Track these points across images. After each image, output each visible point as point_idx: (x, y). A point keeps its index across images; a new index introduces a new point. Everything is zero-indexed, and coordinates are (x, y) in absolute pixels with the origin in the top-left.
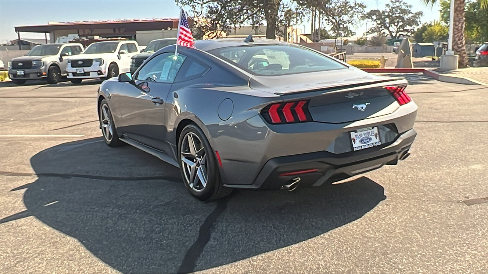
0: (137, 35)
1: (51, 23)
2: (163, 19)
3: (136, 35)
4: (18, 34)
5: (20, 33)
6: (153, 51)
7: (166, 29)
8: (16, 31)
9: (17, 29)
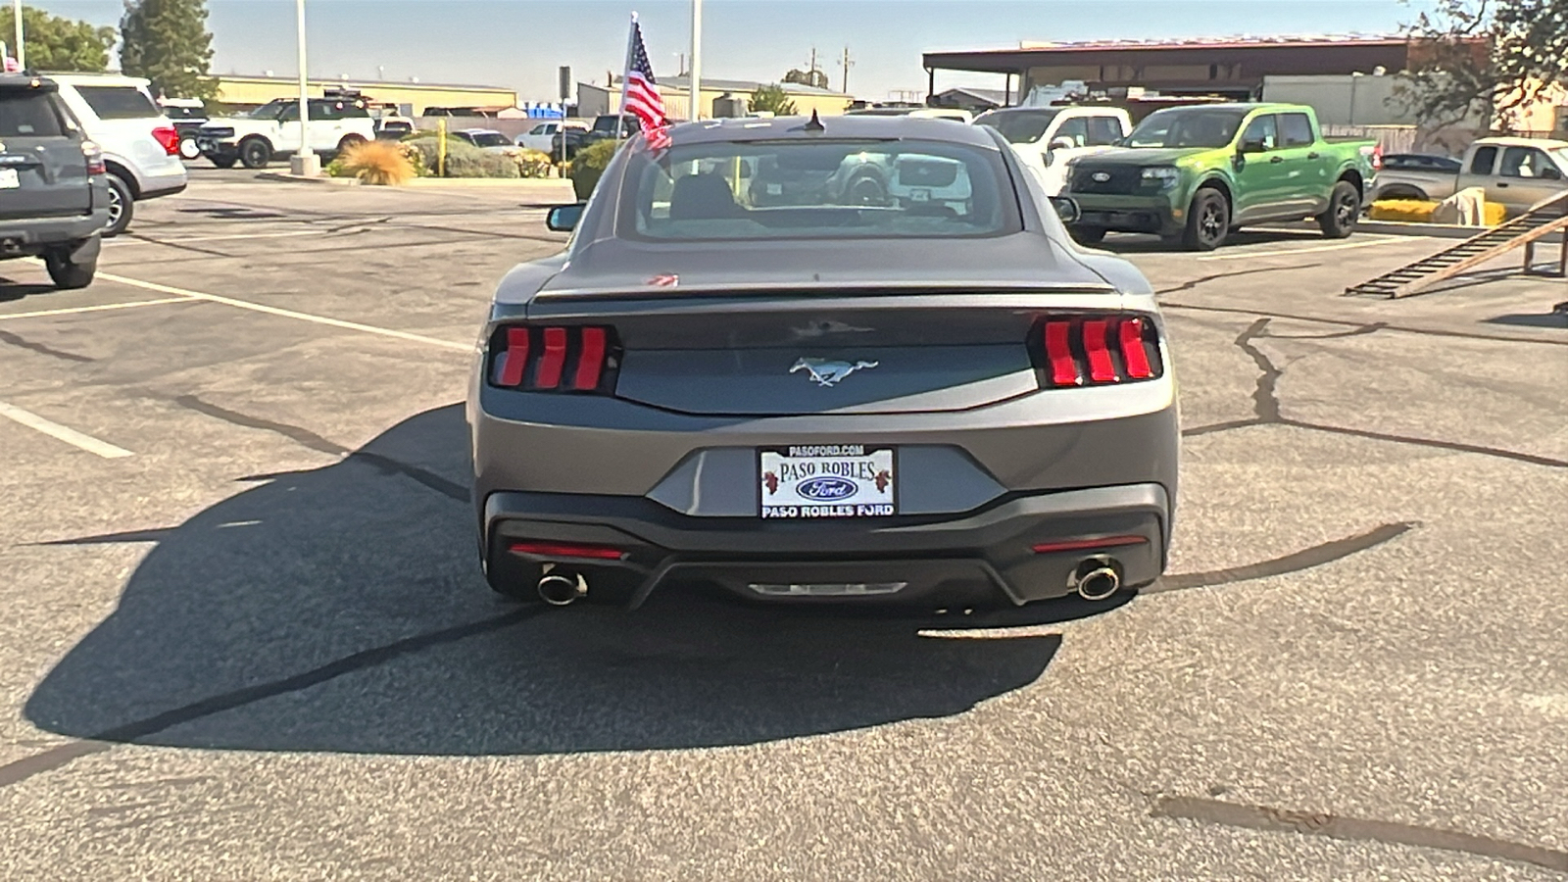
0: (1265, 90)
1: (1028, 45)
2: (1387, 39)
3: (1261, 89)
4: (928, 76)
5: (937, 71)
6: (1161, 145)
7: (1370, 72)
8: (925, 66)
9: (929, 59)
